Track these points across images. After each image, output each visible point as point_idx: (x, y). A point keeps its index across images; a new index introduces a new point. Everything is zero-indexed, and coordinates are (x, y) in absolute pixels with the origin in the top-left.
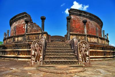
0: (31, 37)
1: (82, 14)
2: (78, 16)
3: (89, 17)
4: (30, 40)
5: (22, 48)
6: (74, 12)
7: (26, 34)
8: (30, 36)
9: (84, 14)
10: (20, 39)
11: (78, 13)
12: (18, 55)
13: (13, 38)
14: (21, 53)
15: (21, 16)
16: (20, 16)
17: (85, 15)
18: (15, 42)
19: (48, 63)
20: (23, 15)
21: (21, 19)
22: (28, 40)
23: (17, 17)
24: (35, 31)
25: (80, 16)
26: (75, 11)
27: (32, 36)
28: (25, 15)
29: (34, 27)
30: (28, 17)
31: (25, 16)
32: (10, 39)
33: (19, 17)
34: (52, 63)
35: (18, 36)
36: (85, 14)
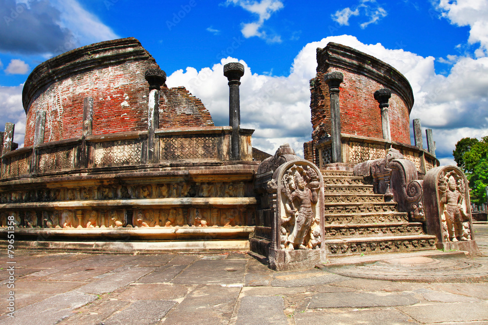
0: (182, 147)
1: (366, 66)
2: (354, 72)
3: (384, 77)
4: (174, 157)
5: (150, 196)
6: (341, 57)
7: (157, 131)
8: (177, 143)
9: (370, 67)
10: (121, 153)
11: (355, 62)
12: (124, 226)
13: (79, 151)
14: (145, 219)
15: (109, 54)
16: (102, 55)
17: (374, 70)
18: (90, 166)
19: (339, 253)
20: (121, 51)
21: (106, 66)
22: (166, 158)
23: (87, 58)
24: (185, 123)
25: (359, 73)
26: (344, 55)
27: (186, 142)
28: (130, 49)
29: (179, 104)
30: (146, 58)
31: (130, 54)
32: (62, 154)
33: (97, 56)
34: (355, 250)
35: (109, 143)
36: (373, 67)
